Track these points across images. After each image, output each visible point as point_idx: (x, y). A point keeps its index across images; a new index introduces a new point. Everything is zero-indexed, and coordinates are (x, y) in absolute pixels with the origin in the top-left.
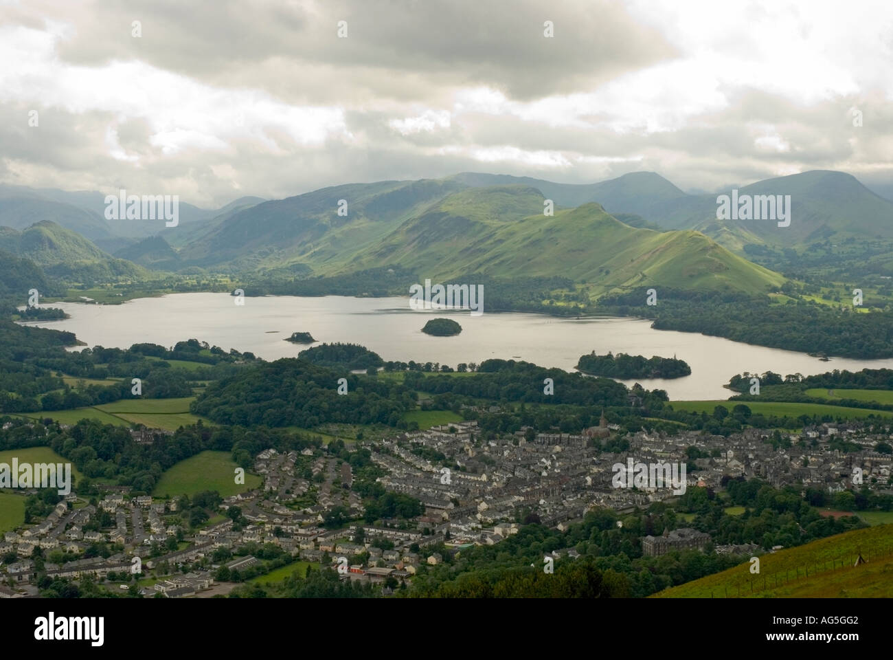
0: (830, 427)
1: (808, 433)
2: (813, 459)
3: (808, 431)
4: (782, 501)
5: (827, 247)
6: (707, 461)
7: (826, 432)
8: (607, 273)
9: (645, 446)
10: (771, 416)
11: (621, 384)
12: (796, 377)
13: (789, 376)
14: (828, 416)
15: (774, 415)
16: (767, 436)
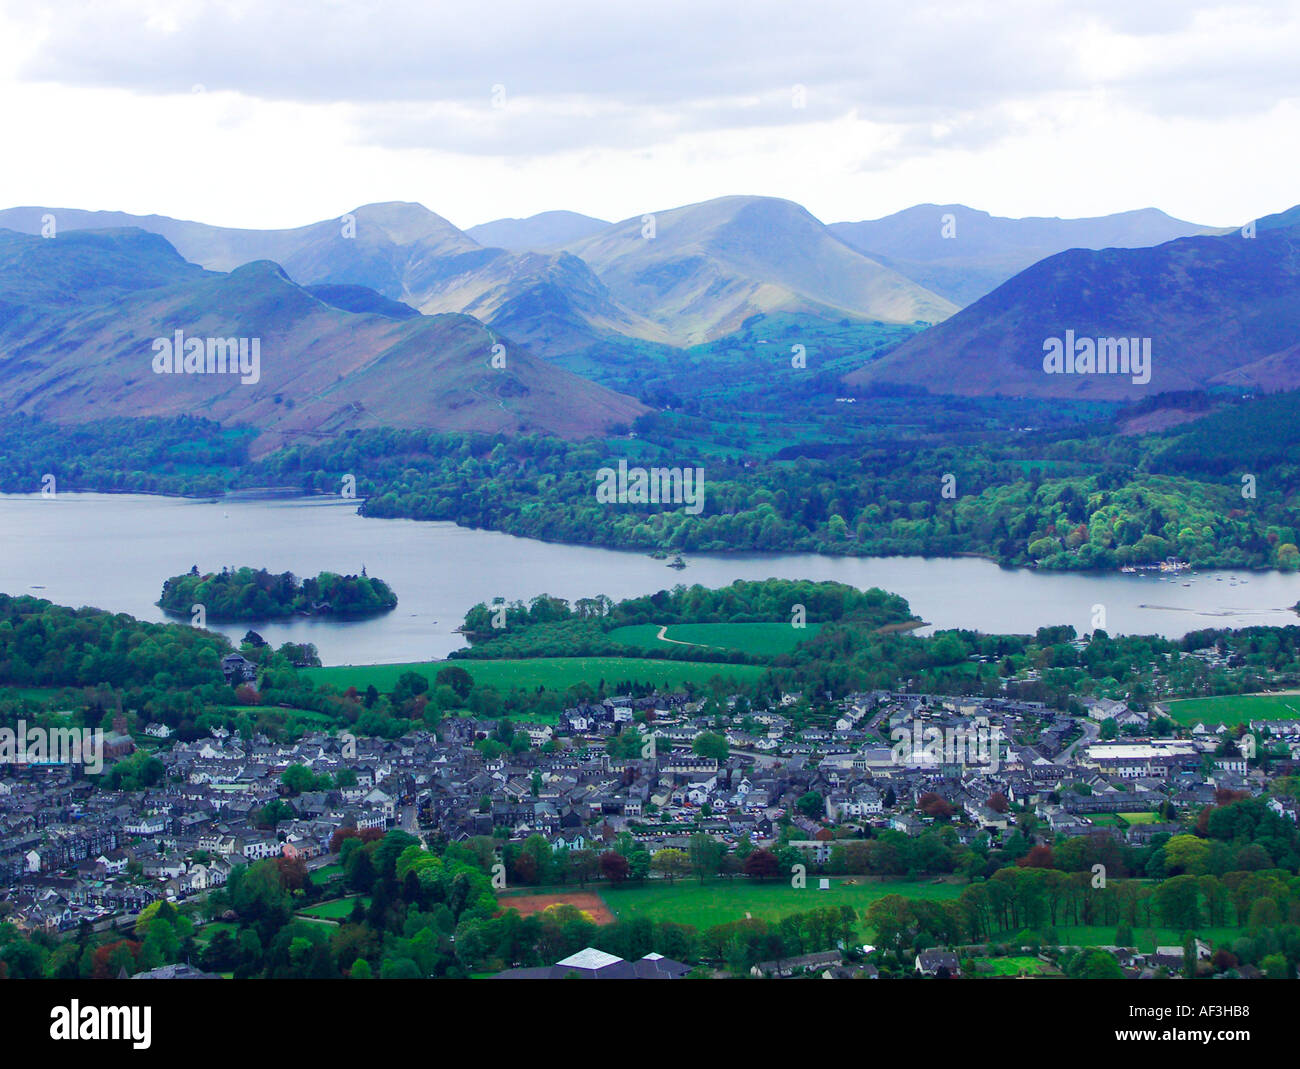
0: (618, 705)
1: (571, 721)
2: (555, 778)
3: (571, 715)
4: (435, 879)
5: (747, 345)
6: (323, 796)
7: (610, 717)
8: (290, 405)
9: (198, 771)
10: (513, 689)
11: (219, 636)
12: (599, 602)
13: (583, 603)
14: (629, 683)
15: (519, 686)
16: (487, 733)
